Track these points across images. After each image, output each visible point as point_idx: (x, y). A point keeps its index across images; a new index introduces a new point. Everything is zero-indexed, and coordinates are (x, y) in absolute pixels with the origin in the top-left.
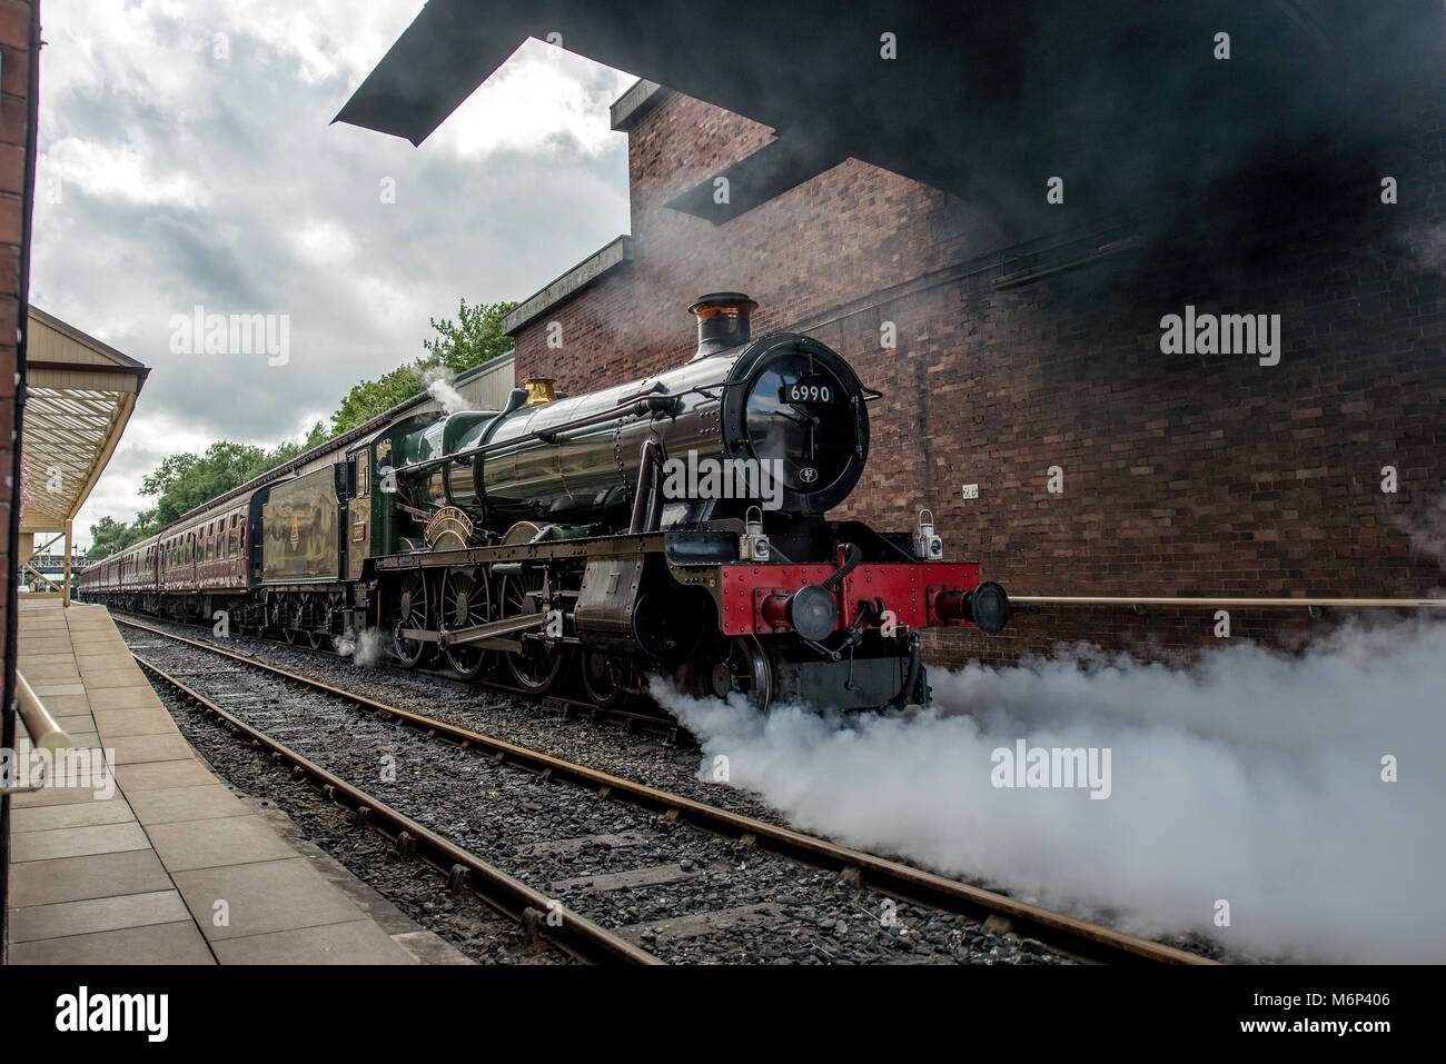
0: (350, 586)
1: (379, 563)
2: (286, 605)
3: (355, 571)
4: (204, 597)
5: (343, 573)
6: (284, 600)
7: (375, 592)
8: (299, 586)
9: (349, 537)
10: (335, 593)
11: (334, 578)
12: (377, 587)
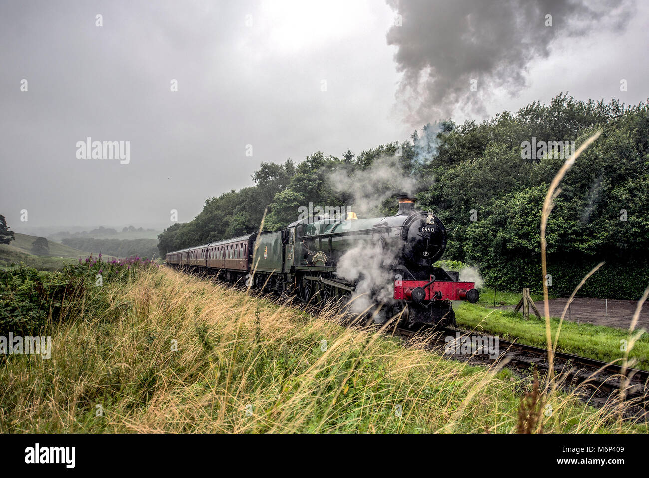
0: (286, 274)
1: (296, 268)
2: (261, 278)
3: (287, 270)
4: (227, 271)
5: (283, 269)
6: (260, 277)
7: (294, 277)
8: (266, 272)
9: (286, 258)
10: (279, 276)
11: (280, 271)
12: (295, 275)
